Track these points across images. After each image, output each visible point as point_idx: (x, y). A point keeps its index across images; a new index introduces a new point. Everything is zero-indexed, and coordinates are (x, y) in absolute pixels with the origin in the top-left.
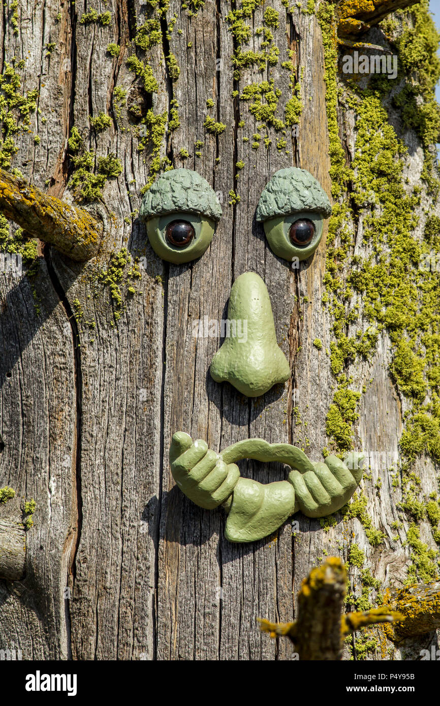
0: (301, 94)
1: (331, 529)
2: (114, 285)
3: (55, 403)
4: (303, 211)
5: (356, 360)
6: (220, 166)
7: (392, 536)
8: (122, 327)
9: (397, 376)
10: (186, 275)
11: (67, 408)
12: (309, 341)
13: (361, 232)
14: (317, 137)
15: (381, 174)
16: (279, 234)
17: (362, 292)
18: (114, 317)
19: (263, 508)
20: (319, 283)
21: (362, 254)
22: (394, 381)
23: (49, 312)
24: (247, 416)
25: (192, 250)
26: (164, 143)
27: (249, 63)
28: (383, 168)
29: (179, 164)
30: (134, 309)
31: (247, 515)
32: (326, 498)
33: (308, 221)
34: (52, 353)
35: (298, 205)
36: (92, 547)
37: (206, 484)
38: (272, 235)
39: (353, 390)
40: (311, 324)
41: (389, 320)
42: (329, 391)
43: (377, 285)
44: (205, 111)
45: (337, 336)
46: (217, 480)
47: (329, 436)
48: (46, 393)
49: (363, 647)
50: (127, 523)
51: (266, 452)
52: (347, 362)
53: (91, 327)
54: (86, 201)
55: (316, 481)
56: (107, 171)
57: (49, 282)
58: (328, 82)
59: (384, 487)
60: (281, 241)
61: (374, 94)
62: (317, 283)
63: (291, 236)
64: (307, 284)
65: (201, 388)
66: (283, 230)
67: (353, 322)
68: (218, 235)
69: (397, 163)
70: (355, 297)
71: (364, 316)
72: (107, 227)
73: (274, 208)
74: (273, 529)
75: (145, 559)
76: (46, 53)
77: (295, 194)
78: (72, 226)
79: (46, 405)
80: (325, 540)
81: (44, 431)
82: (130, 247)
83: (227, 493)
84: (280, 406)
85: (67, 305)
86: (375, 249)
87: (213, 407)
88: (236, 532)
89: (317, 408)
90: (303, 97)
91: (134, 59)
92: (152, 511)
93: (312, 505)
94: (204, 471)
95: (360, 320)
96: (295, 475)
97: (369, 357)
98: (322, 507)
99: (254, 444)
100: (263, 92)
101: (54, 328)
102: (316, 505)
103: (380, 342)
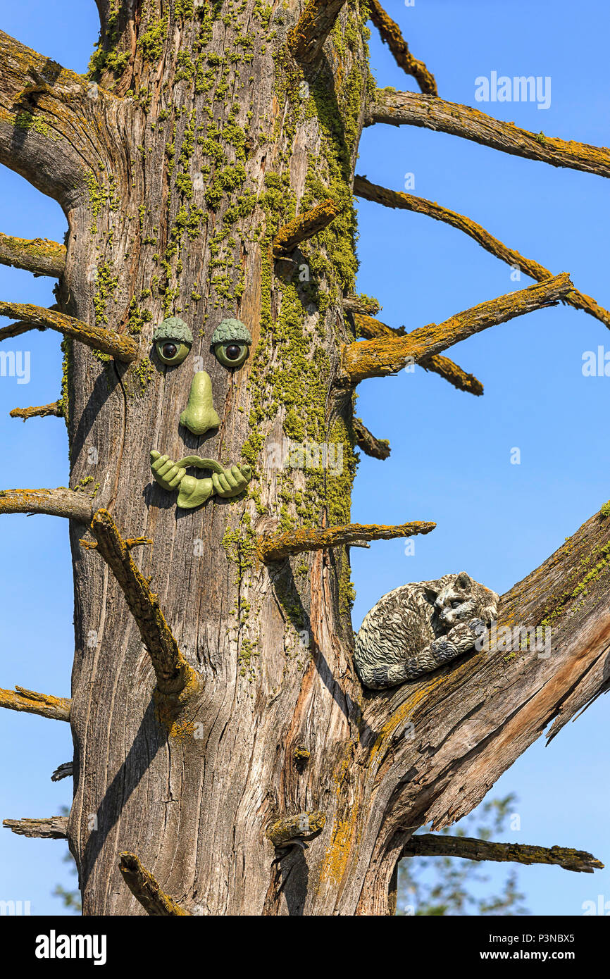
0: (245, 282)
1: (235, 504)
2: (141, 376)
3: (113, 435)
4: (232, 341)
5: (265, 419)
6: (196, 317)
7: (273, 509)
8: (146, 397)
9: (286, 428)
10: (175, 372)
11: (118, 437)
12: (236, 407)
13: (276, 354)
14: (253, 304)
15: (291, 325)
16: (221, 352)
17: (273, 384)
18: (142, 392)
19: (195, 491)
20: (246, 379)
21: (274, 364)
22: (285, 431)
23: (113, 388)
24: (196, 445)
25: (174, 359)
26: (172, 304)
27: (216, 265)
28: (291, 322)
29: (177, 315)
30: (151, 388)
31: (187, 495)
32: (228, 488)
33: (236, 346)
34: (114, 410)
35: (229, 338)
36: (120, 508)
37: (166, 478)
38: (218, 352)
39: (261, 434)
40: (238, 399)
41: (285, 399)
42: (246, 434)
43: (281, 381)
44: (192, 289)
45: (255, 406)
46: (171, 476)
47: (243, 457)
48: (110, 430)
49: (245, 565)
50: (137, 497)
51: (199, 463)
52: (260, 419)
53: (132, 397)
54: (134, 333)
55: (224, 479)
56: (146, 318)
57: (114, 373)
58: (263, 276)
59: (273, 484)
60: (222, 356)
61: (291, 284)
62: (244, 378)
63: (227, 354)
64: (238, 379)
65: (175, 429)
66: (223, 349)
67: (266, 400)
68: (191, 352)
69: (299, 320)
70: (269, 387)
71: (272, 397)
72: (141, 346)
73: (218, 339)
74: (201, 502)
75: (142, 515)
76: (125, 258)
77: (229, 332)
78: (114, 344)
79: (110, 436)
80: (230, 510)
81: (107, 449)
82: (150, 357)
83: (177, 483)
84: (215, 440)
85: (122, 385)
86: (283, 363)
87: (181, 440)
88: (182, 503)
89: (237, 442)
90: (246, 283)
91: (164, 262)
92: (147, 491)
93: (221, 490)
94: (165, 471)
95: (270, 398)
96: (215, 476)
97: (272, 417)
98: (227, 492)
99: (193, 458)
100: (223, 280)
101: (116, 397)
102: (223, 491)
103: (279, 411)
